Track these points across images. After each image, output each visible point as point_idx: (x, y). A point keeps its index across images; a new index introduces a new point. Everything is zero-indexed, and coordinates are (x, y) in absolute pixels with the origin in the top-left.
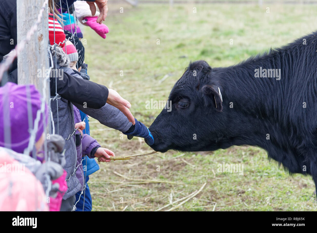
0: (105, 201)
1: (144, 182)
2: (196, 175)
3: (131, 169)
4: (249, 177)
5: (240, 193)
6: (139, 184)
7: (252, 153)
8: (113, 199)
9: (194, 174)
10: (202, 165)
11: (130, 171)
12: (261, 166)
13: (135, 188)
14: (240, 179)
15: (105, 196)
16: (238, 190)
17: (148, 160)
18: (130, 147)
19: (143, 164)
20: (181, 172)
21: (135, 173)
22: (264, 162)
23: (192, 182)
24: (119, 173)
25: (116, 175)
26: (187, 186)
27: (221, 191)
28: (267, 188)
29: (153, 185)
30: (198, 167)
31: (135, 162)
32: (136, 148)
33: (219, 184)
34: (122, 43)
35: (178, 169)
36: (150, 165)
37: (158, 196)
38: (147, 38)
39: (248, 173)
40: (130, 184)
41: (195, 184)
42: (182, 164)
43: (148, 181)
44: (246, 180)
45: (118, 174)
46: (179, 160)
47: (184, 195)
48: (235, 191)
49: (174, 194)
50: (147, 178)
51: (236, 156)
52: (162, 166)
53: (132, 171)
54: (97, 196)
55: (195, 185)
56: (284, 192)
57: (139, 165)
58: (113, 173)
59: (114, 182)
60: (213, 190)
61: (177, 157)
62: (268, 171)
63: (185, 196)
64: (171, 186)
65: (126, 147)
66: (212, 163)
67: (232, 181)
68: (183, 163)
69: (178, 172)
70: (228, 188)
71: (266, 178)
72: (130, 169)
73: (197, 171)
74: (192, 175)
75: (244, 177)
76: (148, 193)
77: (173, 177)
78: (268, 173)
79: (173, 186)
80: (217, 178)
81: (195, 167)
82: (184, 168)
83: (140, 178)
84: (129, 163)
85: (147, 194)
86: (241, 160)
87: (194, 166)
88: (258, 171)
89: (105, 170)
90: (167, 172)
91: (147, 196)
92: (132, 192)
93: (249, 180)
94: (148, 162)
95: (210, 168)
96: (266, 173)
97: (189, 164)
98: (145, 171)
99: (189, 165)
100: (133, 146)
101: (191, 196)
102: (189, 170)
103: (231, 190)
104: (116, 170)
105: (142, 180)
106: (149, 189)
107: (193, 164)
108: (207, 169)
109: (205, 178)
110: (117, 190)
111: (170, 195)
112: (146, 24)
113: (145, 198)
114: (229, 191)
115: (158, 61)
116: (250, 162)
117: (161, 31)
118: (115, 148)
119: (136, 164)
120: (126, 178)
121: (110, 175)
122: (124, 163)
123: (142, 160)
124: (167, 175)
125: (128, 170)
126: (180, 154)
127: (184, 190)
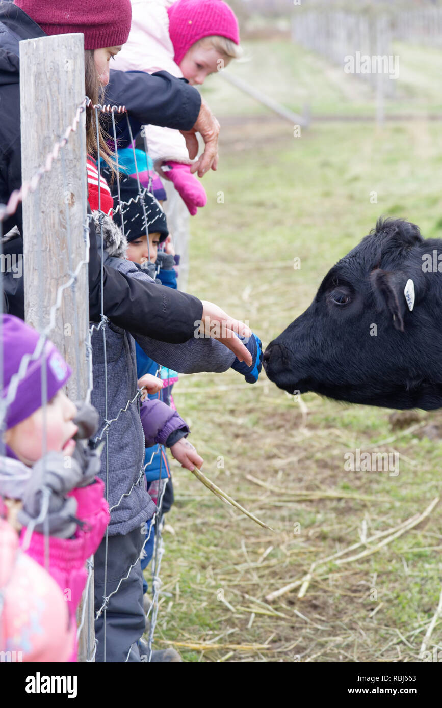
0: (226, 538)
1: (309, 498)
2: (419, 481)
3: (284, 470)
6: (299, 502)
8: (243, 532)
9: (413, 479)
10: (430, 460)
11: (281, 473)
13: (290, 509)
15: (226, 527)
17: (318, 451)
18: (282, 423)
19: (308, 458)
20: (386, 475)
21: (291, 478)
23: (410, 495)
24: (257, 478)
25: (251, 482)
26: (397, 504)
29: (328, 503)
30: (422, 464)
31: (292, 454)
32: (295, 426)
34: (274, 206)
36: (323, 460)
37: (336, 527)
38: (327, 194)
40: (280, 501)
41: (416, 500)
43: (317, 495)
45: (256, 481)
46: (383, 450)
47: (392, 524)
49: (370, 522)
50: (315, 487)
53: (284, 473)
54: (209, 527)
55: (416, 502)
57: (300, 461)
58: (243, 478)
59: (246, 496)
61: (378, 444)
63: (392, 527)
64: (364, 506)
65: (274, 424)
69: (379, 476)
72: (280, 469)
73: (420, 474)
74: (410, 481)
76: (317, 519)
77: (370, 486)
79: (368, 504)
81: (416, 466)
83: (301, 488)
84: (280, 458)
85: (313, 523)
87: (414, 463)
89: (228, 473)
90: (358, 475)
91: (313, 526)
92: (283, 519)
94: (319, 456)
97: (404, 458)
98: (313, 474)
99: (404, 461)
100: (288, 421)
101: (406, 526)
102: (403, 471)
104: (251, 472)
105: (304, 492)
106: (318, 512)
107: (413, 459)
109: (437, 487)
111: (362, 524)
112: (325, 164)
113: (309, 531)
117: (356, 179)
118: (250, 425)
119: (294, 459)
120: (272, 487)
121: (238, 483)
122: (270, 457)
123: (305, 450)
124: (358, 483)
125: (276, 472)
126: (385, 437)
127: (392, 513)
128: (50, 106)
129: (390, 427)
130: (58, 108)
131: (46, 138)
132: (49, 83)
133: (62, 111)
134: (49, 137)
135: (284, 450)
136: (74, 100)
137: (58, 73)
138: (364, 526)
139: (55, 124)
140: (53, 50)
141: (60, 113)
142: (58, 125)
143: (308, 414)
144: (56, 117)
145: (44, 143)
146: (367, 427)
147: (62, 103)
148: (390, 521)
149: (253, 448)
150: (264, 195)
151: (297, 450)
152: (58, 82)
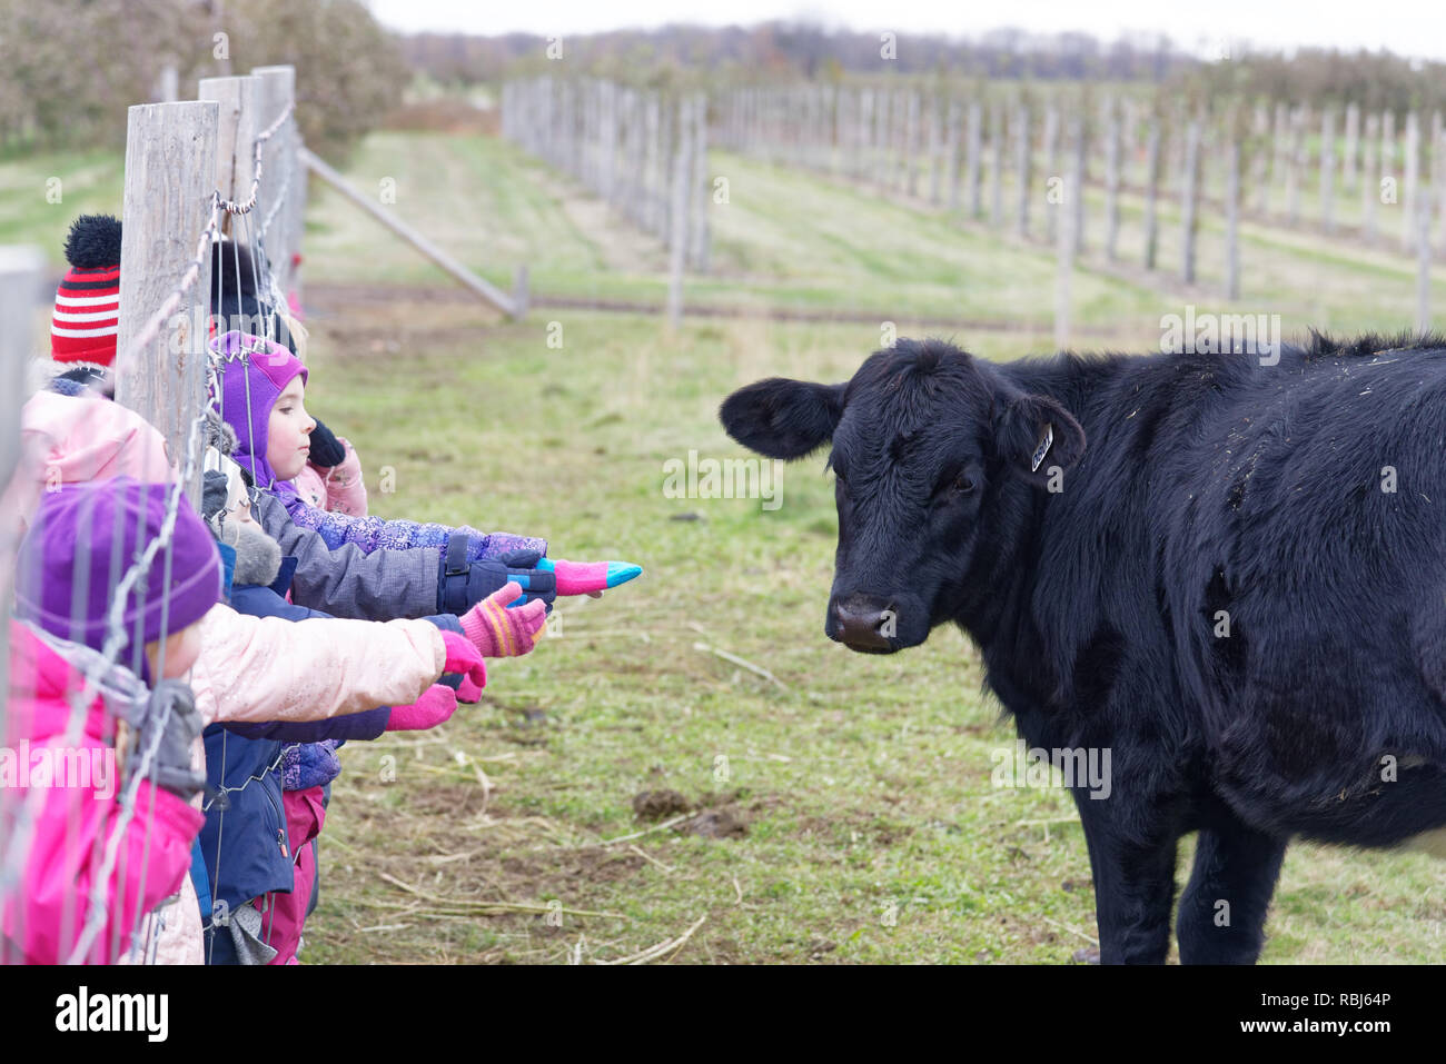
0: (344, 956)
1: (487, 911)
2: (675, 895)
3: (445, 871)
4: (858, 906)
5: (819, 950)
6: (471, 916)
7: (886, 836)
8: (371, 950)
9: (667, 891)
10: (698, 866)
11: (440, 875)
12: (908, 873)
13: (454, 925)
14: (829, 910)
15: (344, 941)
16: (814, 942)
17: (506, 847)
18: (446, 805)
19: (488, 857)
20: (621, 886)
21: (458, 883)
22: (921, 863)
23: (658, 913)
24: (401, 880)
25: (387, 882)
26: (636, 925)
27: (754, 945)
28: (915, 938)
29: (519, 920)
30: (685, 871)
31: (461, 849)
32: (469, 810)
33: (751, 922)
34: (448, 459)
35: (612, 878)
36: (514, 859)
37: (531, 953)
38: (553, 444)
39: (859, 892)
40: (435, 913)
41: (668, 921)
42: (629, 863)
43: (499, 908)
44: (848, 913)
45: (396, 882)
46: (621, 849)
47: (624, 952)
48: (801, 944)
49: (586, 947)
50: (498, 897)
51: (828, 846)
52: (558, 865)
53: (445, 876)
54: (317, 938)
55: (667, 924)
56: (973, 949)
57: (472, 860)
58: (377, 878)
59: (379, 904)
60: (728, 938)
61: (612, 841)
62: (929, 890)
63: (625, 956)
64: (581, 927)
65: (431, 806)
66: (738, 860)
67: (799, 914)
68: (633, 859)
69: (610, 886)
70: (780, 934)
71: (922, 912)
72: (439, 869)
73: (679, 885)
74: (662, 894)
75: (843, 906)
76: (500, 940)
77: (592, 900)
78: (930, 897)
79: (588, 924)
80: (746, 905)
81: (672, 874)
82: (634, 875)
83: (474, 898)
84: (439, 853)
85: (492, 944)
86: (840, 855)
87: (670, 869)
88: (896, 887)
89: (349, 869)
90: (574, 884)
91: (492, 950)
92: (442, 937)
93: (858, 915)
94: (509, 852)
95: (725, 874)
96: (923, 896)
97: (655, 861)
98: (495, 876)
99: (653, 865)
100: (458, 803)
101: (648, 955)
102: (650, 880)
103: (789, 942)
104: (388, 870)
105: (479, 903)
106: (501, 931)
107: (670, 864)
108: (715, 879)
109: (705, 904)
110: (389, 928)
111: (574, 948)
112: (553, 390)
113: (484, 956)
114: (780, 945)
115: (584, 527)
116: (874, 862)
117: (614, 419)
118: (389, 806)
119: (465, 856)
120: (423, 893)
121: (365, 885)
122: (421, 852)
123: (485, 843)
124: (573, 895)
125: (433, 874)
126: (627, 832)
127: (626, 937)
128: (167, 198)
129: (635, 816)
130: (178, 202)
131: (157, 242)
132: (168, 167)
133: (183, 207)
134: (164, 242)
135: (446, 842)
136: (201, 192)
137: (181, 154)
138: (578, 952)
139: (173, 223)
140: (176, 122)
141: (181, 210)
142: (177, 225)
143: (492, 791)
144: (174, 214)
145: (155, 249)
146: (596, 816)
147: (184, 196)
148: (623, 948)
149: (394, 837)
150: (426, 438)
151: (468, 843)
152: (180, 166)
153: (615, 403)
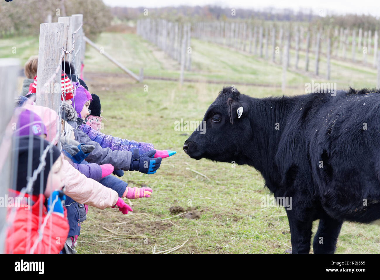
0: (93, 249)
1: (131, 237)
2: (180, 234)
4: (228, 237)
5: (218, 249)
6: (127, 238)
7: (236, 219)
8: (100, 247)
9: (178, 233)
10: (187, 226)
11: (118, 228)
12: (242, 229)
13: (122, 241)
14: (221, 238)
15: (93, 245)
16: (217, 247)
17: (136, 220)
19: (131, 223)
20: (166, 231)
21: (123, 230)
22: (245, 226)
23: (176, 239)
24: (108, 229)
25: (104, 229)
26: (170, 242)
27: (201, 247)
28: (243, 246)
29: (139, 240)
30: (183, 228)
31: (124, 221)
33: (200, 241)
34: (122, 118)
35: (164, 229)
36: (138, 224)
37: (142, 248)
38: (149, 115)
39: (229, 234)
40: (117, 238)
41: (178, 240)
42: (168, 225)
43: (134, 237)
44: (226, 239)
46: (166, 221)
47: (167, 248)
48: (213, 247)
49: (157, 247)
50: (134, 234)
51: (221, 221)
52: (150, 226)
53: (120, 228)
54: (86, 244)
55: (178, 241)
56: (259, 249)
57: (127, 224)
58: (102, 228)
59: (102, 235)
60: (194, 245)
61: (164, 219)
62: (247, 233)
63: (167, 250)
64: (155, 242)
66: (197, 225)
67: (213, 239)
69: (163, 231)
70: (208, 244)
71: (245, 239)
72: (118, 226)
73: (181, 231)
74: (177, 234)
75: (224, 237)
76: (134, 245)
77: (158, 235)
78: (248, 235)
79: (157, 241)
80: (199, 237)
81: (179, 228)
82: (170, 228)
83: (128, 234)
84: (118, 222)
85: (132, 246)
86: (224, 224)
88: (238, 232)
89: (95, 226)
90: (154, 231)
91: (132, 247)
92: (119, 244)
93: (229, 240)
94: (137, 222)
95: (194, 228)
96: (246, 235)
97: (175, 225)
98: (133, 228)
101: (173, 249)
102: (174, 230)
103: (210, 246)
104: (105, 226)
106: (135, 243)
107: (179, 226)
108: (191, 230)
109: (188, 236)
110: (105, 241)
112: (149, 101)
113: (130, 249)
114: (208, 247)
115: (157, 137)
116: (233, 226)
117: (165, 108)
119: (125, 223)
120: (114, 232)
121: (99, 230)
122: (114, 222)
123: (130, 219)
124: (153, 233)
126: (168, 217)
127: (167, 245)
128: (50, 48)
129: (170, 213)
130: (53, 49)
131: (48, 60)
132: (50, 40)
133: (54, 50)
134: (49, 60)
135: (120, 219)
136: (59, 47)
137: (54, 36)
138: (155, 248)
140: (53, 28)
141: (54, 51)
142: (53, 55)
143: (133, 206)
144: (52, 52)
145: (47, 62)
146: (160, 213)
147: (55, 48)
148: (166, 248)
149: (107, 217)
150: (116, 113)
151: (126, 220)
152: (54, 40)
153: (165, 105)
